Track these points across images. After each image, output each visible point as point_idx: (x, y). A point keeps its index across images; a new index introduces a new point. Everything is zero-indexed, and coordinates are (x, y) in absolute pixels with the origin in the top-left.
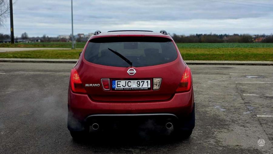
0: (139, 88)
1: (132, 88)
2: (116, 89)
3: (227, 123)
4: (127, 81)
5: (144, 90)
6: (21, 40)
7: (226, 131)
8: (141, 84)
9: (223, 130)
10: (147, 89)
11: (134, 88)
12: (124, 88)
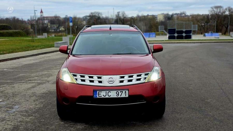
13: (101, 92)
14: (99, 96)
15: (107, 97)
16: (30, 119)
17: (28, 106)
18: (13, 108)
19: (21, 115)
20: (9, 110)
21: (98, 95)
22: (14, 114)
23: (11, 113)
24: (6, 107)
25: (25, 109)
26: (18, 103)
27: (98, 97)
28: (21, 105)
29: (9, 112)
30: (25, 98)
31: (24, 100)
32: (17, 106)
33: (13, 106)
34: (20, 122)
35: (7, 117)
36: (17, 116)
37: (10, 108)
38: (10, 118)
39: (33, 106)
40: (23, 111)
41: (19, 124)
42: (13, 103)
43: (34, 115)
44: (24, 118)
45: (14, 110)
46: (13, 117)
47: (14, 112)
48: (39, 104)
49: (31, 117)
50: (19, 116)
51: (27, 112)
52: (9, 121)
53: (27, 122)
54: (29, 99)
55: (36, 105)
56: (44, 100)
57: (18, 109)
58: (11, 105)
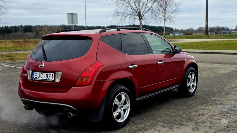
0: (47, 80)
1: (42, 79)
2: (34, 79)
4: (41, 73)
5: (49, 81)
6: (234, 31)
8: (49, 76)
10: (52, 81)
11: (44, 79)
12: (38, 79)
16: (215, 98)
17: (212, 109)
18: (229, 109)
19: (221, 102)
20: (232, 108)
22: (228, 103)
23: (230, 104)
24: (235, 112)
25: (217, 106)
26: (222, 114)
28: (219, 111)
29: (232, 106)
30: (212, 121)
31: (215, 117)
32: (224, 111)
33: (228, 111)
34: (223, 97)
35: (234, 102)
36: (225, 101)
37: (231, 109)
38: (231, 101)
39: (207, 108)
40: (219, 105)
41: (224, 96)
42: (228, 115)
43: (211, 100)
44: (219, 99)
45: (227, 107)
46: (228, 101)
47: (227, 105)
48: (200, 110)
49: (214, 99)
50: (223, 101)
51: (216, 104)
52: (232, 99)
53: (218, 96)
54: (208, 119)
55: (204, 109)
56: (192, 113)
57: (224, 107)
58: (231, 112)
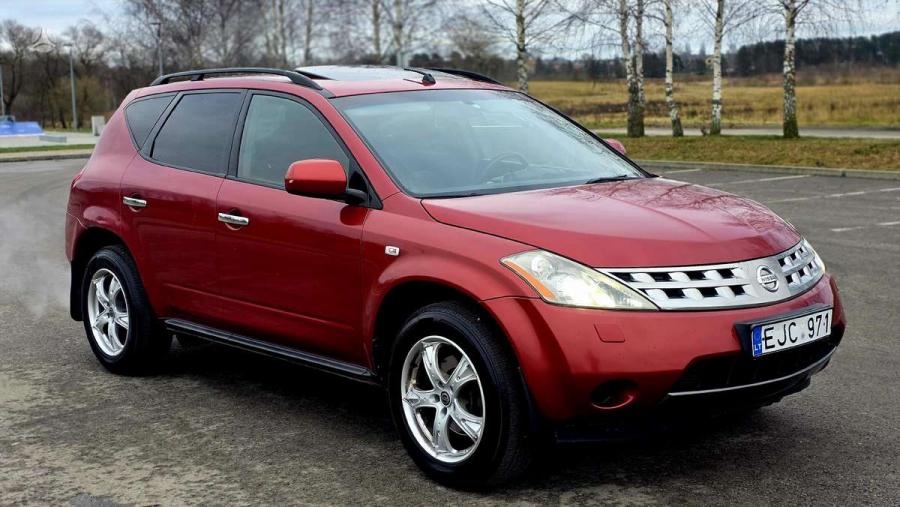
3: (25, 434)
7: (16, 406)
9: (27, 406)
13: (772, 329)
14: (767, 348)
15: (789, 345)
21: (763, 342)
27: (764, 351)
